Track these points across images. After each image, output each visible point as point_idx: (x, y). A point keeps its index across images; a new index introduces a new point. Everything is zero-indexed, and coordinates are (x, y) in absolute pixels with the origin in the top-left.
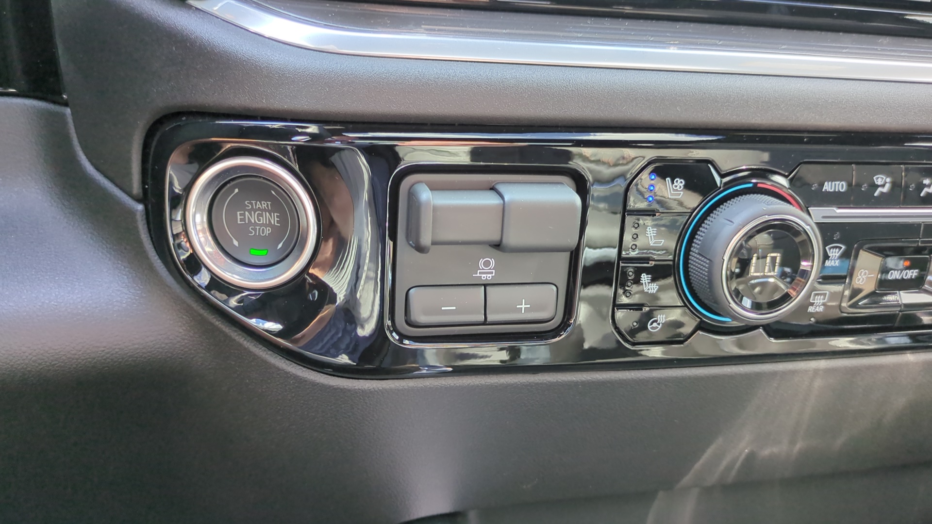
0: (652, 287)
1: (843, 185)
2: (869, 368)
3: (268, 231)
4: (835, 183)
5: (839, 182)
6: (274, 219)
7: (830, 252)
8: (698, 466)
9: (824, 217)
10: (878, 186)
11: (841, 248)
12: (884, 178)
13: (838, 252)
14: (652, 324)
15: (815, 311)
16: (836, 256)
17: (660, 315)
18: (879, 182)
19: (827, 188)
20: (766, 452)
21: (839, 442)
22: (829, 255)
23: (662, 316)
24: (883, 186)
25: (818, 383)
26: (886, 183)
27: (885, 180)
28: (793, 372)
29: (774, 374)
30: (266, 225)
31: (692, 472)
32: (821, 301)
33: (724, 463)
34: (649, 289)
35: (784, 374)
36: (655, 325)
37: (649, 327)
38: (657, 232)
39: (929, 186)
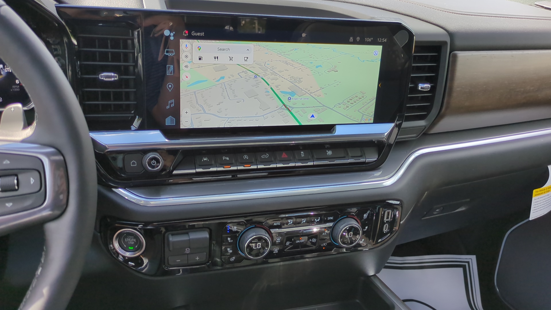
1: (279, 223)
3: (133, 243)
6: (135, 240)
7: (277, 239)
9: (274, 231)
10: (289, 222)
15: (275, 253)
17: (234, 257)
18: (289, 221)
19: (275, 224)
20: (273, 284)
24: (291, 222)
26: (291, 221)
30: (133, 241)
32: (277, 250)
33: (261, 288)
37: (231, 260)
38: (231, 239)
39: (304, 221)
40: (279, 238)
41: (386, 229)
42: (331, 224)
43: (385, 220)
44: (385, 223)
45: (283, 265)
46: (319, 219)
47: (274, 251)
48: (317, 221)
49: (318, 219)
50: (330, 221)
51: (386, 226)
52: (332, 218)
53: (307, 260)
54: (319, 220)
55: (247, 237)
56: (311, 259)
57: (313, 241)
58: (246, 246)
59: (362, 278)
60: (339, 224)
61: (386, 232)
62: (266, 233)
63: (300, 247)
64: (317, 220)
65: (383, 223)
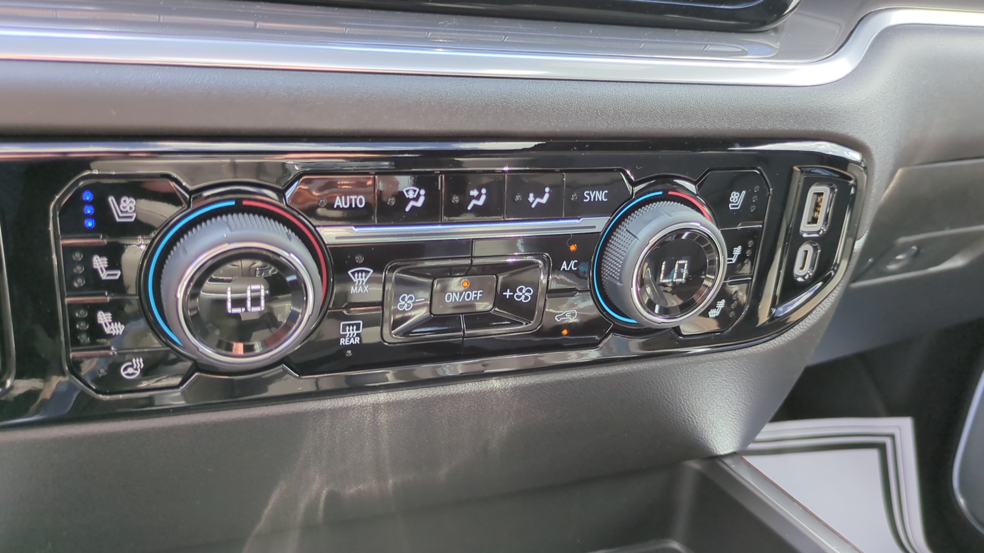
0: (116, 327)
1: (361, 200)
2: (444, 398)
4: (351, 197)
5: (356, 197)
7: (354, 277)
8: (267, 511)
9: (337, 238)
10: (409, 200)
11: (369, 272)
12: (418, 190)
13: (365, 277)
14: (125, 369)
15: (350, 343)
16: (363, 281)
17: (136, 359)
18: (410, 195)
19: (340, 204)
20: (351, 490)
21: (443, 472)
22: (355, 281)
23: (138, 360)
24: (416, 199)
25: (383, 418)
26: (419, 195)
27: (419, 193)
28: (347, 409)
29: (321, 413)
31: (264, 518)
32: (356, 332)
33: (302, 506)
34: (112, 330)
35: (334, 411)
36: (130, 370)
37: (123, 374)
38: (109, 262)
39: (478, 198)
40: (362, 271)
41: (802, 268)
42: (599, 224)
43: (806, 228)
44: (803, 240)
45: (389, 405)
46: (547, 196)
47: (344, 336)
48: (539, 203)
49: (542, 197)
50: (595, 209)
51: (806, 252)
52: (601, 196)
53: (495, 384)
54: (544, 200)
55: (185, 251)
56: (511, 382)
57: (519, 297)
58: (180, 295)
59: (694, 465)
60: (631, 223)
61: (803, 277)
62: (289, 237)
63: (463, 326)
64: (538, 200)
65: (795, 240)
